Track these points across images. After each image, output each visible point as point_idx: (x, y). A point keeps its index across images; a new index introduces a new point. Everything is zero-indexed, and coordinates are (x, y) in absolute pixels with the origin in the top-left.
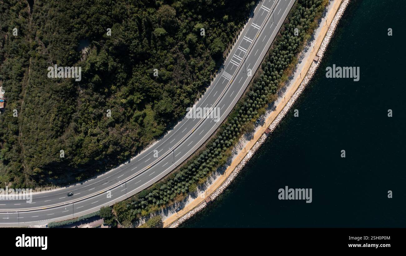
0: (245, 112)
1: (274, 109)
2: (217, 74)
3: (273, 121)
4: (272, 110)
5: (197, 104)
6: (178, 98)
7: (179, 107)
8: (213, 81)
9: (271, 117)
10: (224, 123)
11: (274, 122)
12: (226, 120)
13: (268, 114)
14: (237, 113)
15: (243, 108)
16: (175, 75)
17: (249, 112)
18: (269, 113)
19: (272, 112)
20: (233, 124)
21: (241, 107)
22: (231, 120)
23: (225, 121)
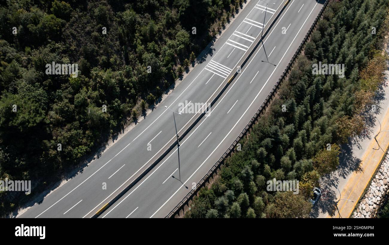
0: (273, 157)
1: (356, 166)
2: (193, 66)
3: (359, 202)
4: (351, 169)
5: (129, 131)
6: (70, 96)
7: (68, 126)
8: (181, 79)
9: (351, 189)
10: (209, 186)
11: (362, 205)
12: (217, 177)
13: (341, 179)
14: (250, 156)
15: (268, 141)
16: (73, 32)
17: (285, 159)
18: (345, 178)
19: (352, 175)
20: (238, 193)
21: (261, 139)
22: (230, 177)
23: (212, 182)
